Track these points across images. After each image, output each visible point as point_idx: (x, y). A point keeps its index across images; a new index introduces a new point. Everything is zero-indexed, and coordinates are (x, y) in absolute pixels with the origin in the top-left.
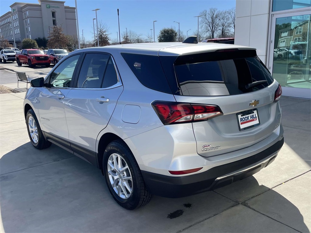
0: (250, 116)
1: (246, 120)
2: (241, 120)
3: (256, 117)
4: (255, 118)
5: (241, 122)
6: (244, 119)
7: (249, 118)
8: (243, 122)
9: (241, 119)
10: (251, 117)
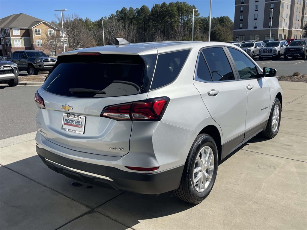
0: (76, 121)
1: (70, 123)
2: (65, 121)
3: (82, 125)
4: (80, 125)
5: (65, 122)
6: (68, 121)
7: (74, 122)
8: (67, 123)
9: (66, 119)
10: (76, 123)
